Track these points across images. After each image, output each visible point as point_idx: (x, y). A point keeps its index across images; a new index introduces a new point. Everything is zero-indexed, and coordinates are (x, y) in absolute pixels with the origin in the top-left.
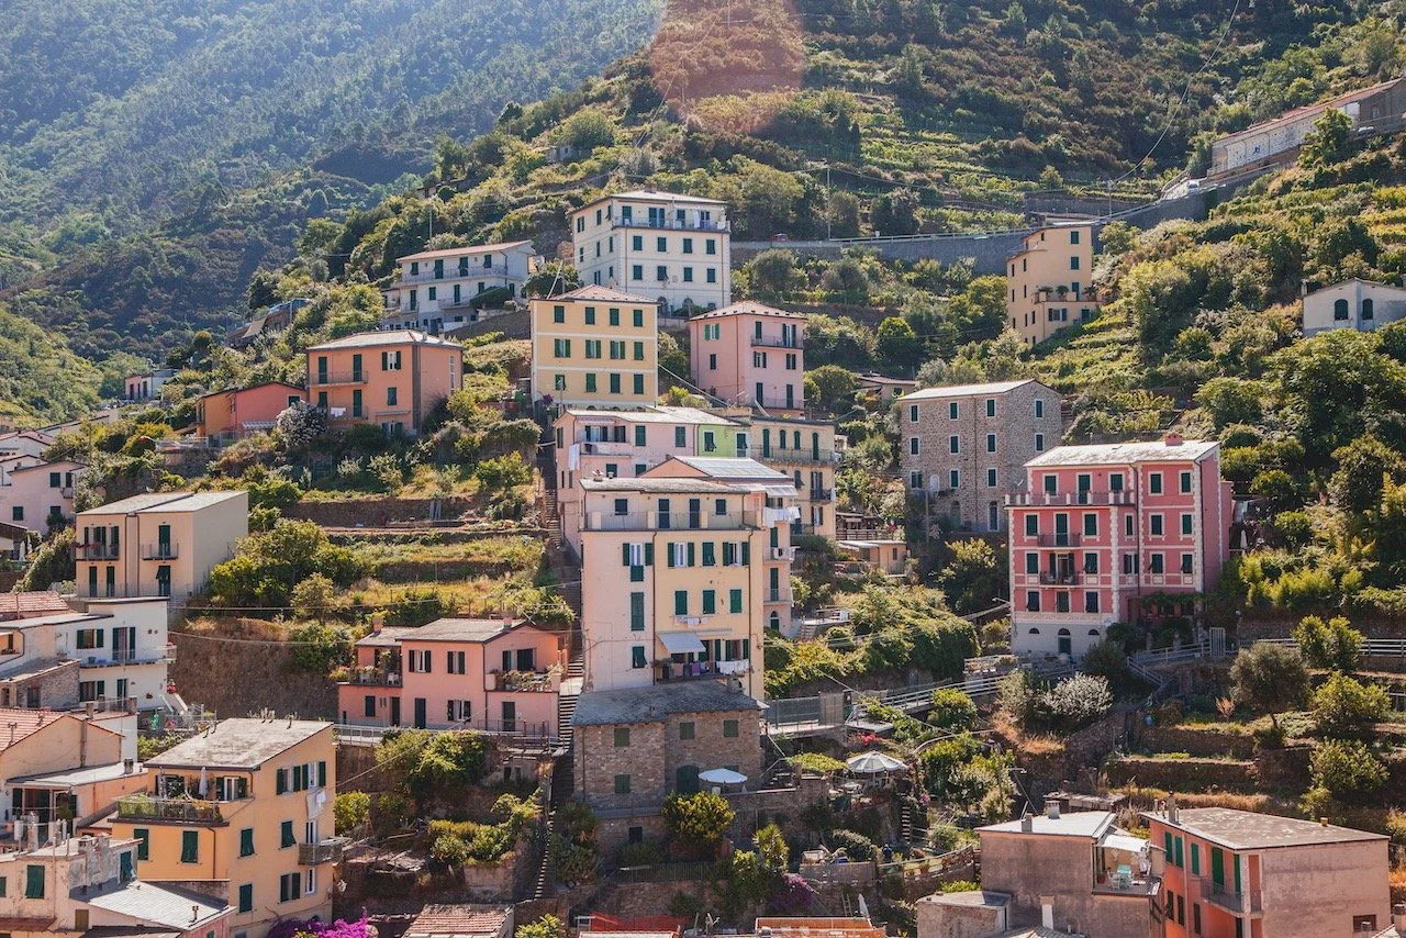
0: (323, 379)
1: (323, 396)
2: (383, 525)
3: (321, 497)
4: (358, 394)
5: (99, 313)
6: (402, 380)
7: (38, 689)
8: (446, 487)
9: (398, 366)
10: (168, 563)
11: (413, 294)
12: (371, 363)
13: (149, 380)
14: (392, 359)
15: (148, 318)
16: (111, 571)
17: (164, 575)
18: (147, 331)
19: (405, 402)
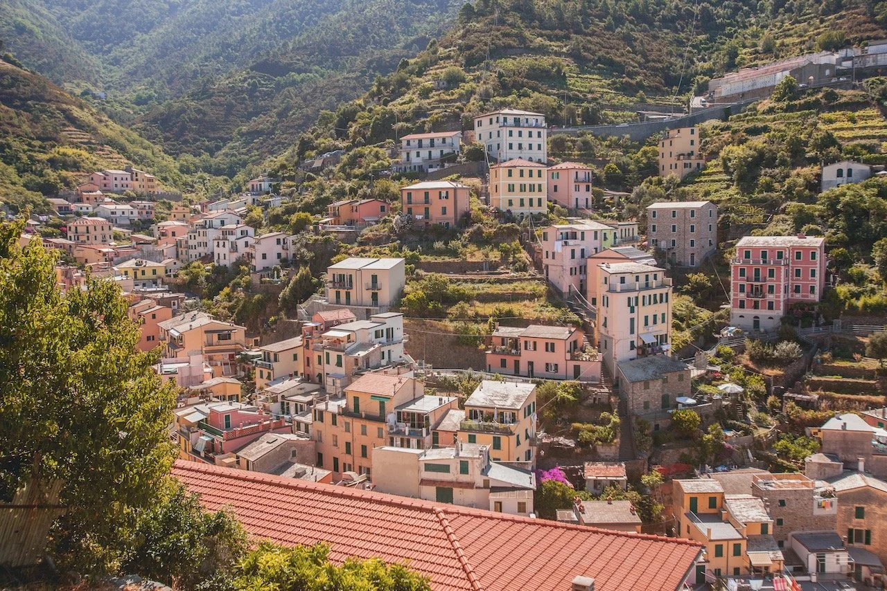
0: (410, 202)
1: (410, 211)
2: (464, 272)
3: (430, 259)
4: (427, 209)
5: (168, 134)
6: (449, 204)
7: (368, 358)
8: (487, 256)
9: (447, 197)
10: (376, 291)
11: (408, 154)
12: (433, 197)
13: (262, 183)
14: (444, 194)
15: (189, 136)
16: (348, 295)
17: (375, 296)
18: (189, 142)
19: (450, 213)
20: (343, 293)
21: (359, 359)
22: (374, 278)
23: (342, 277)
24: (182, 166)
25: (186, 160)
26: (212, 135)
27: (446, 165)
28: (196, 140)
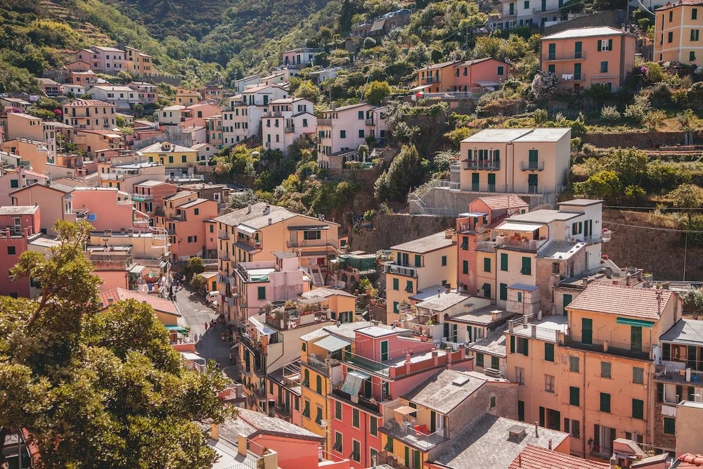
0: (552, 56)
1: (552, 68)
2: (657, 147)
3: (599, 130)
4: (578, 67)
5: (148, 16)
6: (613, 59)
7: (573, 263)
8: (686, 124)
9: (610, 48)
10: (536, 172)
11: (512, 6)
13: (302, 54)
14: (605, 43)
15: (173, 18)
17: (533, 180)
18: (172, 25)
19: (614, 71)
20: (484, 176)
21: (561, 264)
22: (533, 155)
23: (483, 154)
24: (169, 50)
25: (173, 44)
26: (198, 17)
27: (571, 16)
28: (180, 22)
